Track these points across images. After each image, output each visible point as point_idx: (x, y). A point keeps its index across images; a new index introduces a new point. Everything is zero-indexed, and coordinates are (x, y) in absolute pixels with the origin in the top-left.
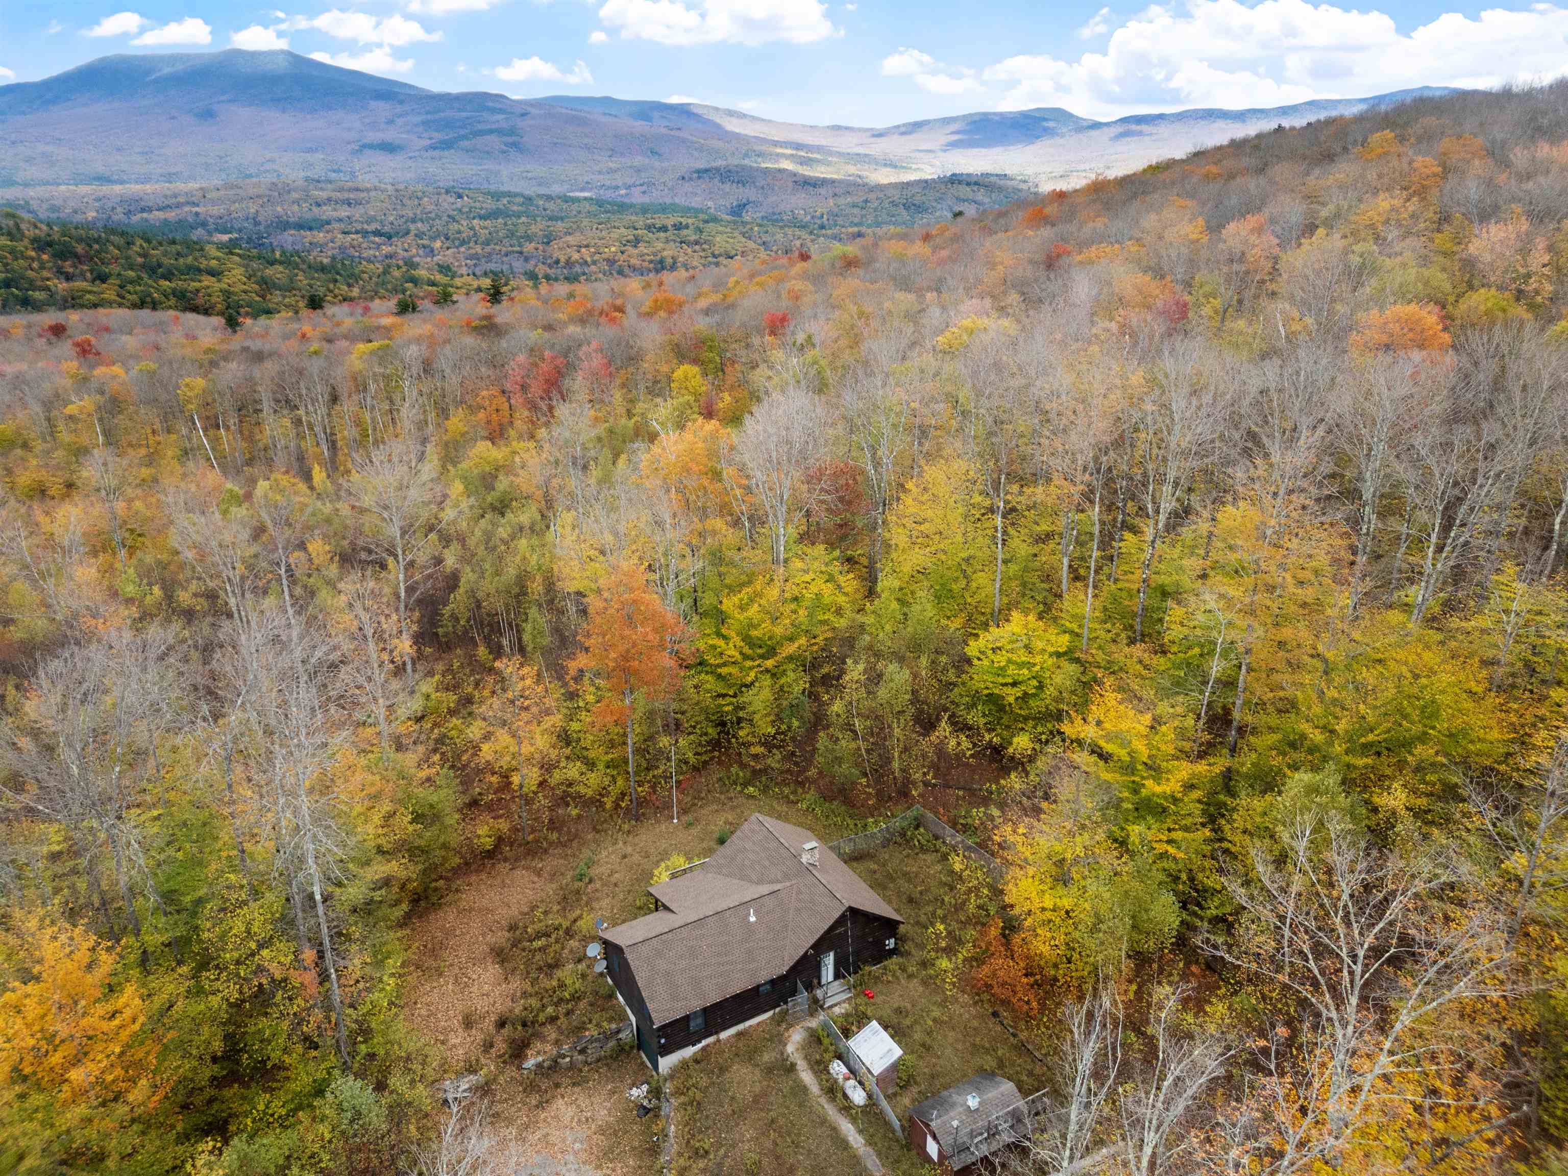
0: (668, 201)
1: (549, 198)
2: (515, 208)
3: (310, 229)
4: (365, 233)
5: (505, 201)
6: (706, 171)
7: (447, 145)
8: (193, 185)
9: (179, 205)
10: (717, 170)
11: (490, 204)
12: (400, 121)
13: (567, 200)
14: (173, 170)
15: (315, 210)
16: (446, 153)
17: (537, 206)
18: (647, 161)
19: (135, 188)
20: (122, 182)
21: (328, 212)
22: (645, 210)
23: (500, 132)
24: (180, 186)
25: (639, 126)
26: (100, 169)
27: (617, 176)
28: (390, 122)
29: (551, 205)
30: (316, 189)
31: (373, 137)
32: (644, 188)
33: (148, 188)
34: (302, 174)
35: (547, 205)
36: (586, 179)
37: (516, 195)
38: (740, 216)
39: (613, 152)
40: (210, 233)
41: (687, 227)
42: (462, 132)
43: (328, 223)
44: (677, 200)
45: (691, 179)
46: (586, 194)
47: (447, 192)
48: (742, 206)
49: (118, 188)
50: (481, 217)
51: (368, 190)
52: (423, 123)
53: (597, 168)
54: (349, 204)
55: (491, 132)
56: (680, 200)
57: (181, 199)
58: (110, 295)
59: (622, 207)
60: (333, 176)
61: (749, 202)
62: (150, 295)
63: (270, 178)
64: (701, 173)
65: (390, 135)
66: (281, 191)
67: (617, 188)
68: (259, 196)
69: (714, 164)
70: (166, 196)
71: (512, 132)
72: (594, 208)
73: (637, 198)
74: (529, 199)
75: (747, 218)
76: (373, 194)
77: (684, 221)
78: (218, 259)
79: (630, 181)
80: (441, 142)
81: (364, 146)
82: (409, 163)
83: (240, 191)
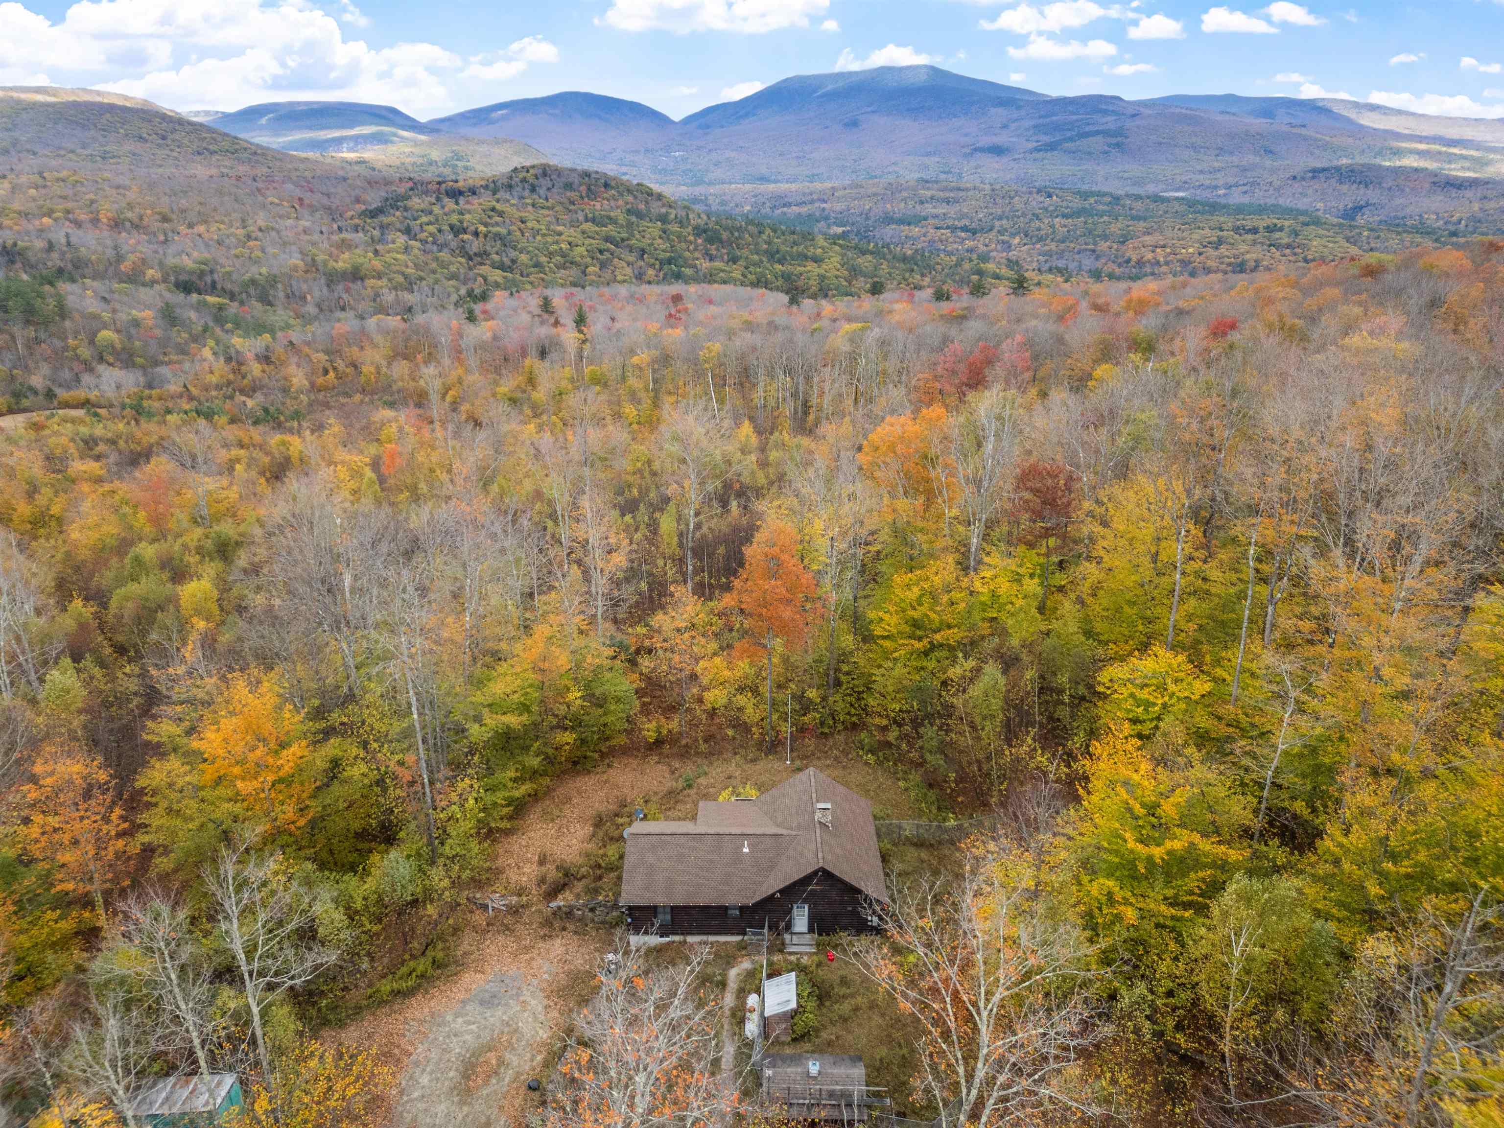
0: (1271, 201)
1: (1138, 197)
2: (1101, 207)
3: (909, 224)
4: (953, 229)
5: (1092, 200)
6: (1324, 170)
7: (1051, 147)
8: (828, 185)
9: (812, 202)
10: (1338, 169)
11: (1076, 203)
12: (1013, 126)
13: (1157, 199)
14: (815, 172)
15: (918, 207)
16: (1049, 154)
17: (1123, 206)
18: (1258, 159)
19: (784, 186)
20: (776, 182)
21: (929, 209)
22: (1240, 210)
23: (1105, 133)
24: (818, 186)
25: (1259, 123)
26: (764, 170)
27: (1218, 175)
28: (1005, 127)
29: (1138, 205)
30: (923, 188)
31: (986, 141)
32: (1245, 188)
33: (793, 187)
34: (917, 175)
35: (1134, 204)
36: (1184, 178)
37: (1105, 194)
38: (1353, 219)
39: (1220, 151)
40: (829, 227)
41: (1281, 229)
42: (1068, 134)
43: (925, 219)
44: (1281, 201)
45: (1303, 179)
46: (1181, 194)
47: (1039, 191)
48: (1358, 209)
49: (771, 187)
50: (1065, 216)
51: (967, 190)
52: (1035, 127)
53: (1199, 167)
54: (948, 202)
55: (1098, 133)
56: (1286, 201)
57: (815, 197)
58: (737, 274)
59: (1214, 208)
60: (943, 176)
61: (1368, 205)
62: (765, 276)
63: (891, 178)
64: (1316, 173)
65: (1002, 139)
66: (894, 189)
67: (1216, 187)
68: (875, 195)
69: (1335, 163)
70: (804, 194)
71: (1120, 132)
72: (1183, 208)
73: (1237, 198)
74: (1117, 199)
75: (1360, 220)
76: (970, 193)
77: (1279, 223)
78: (823, 248)
79: (1231, 180)
80: (1046, 145)
81: (976, 150)
82: (1012, 164)
83: (862, 191)
